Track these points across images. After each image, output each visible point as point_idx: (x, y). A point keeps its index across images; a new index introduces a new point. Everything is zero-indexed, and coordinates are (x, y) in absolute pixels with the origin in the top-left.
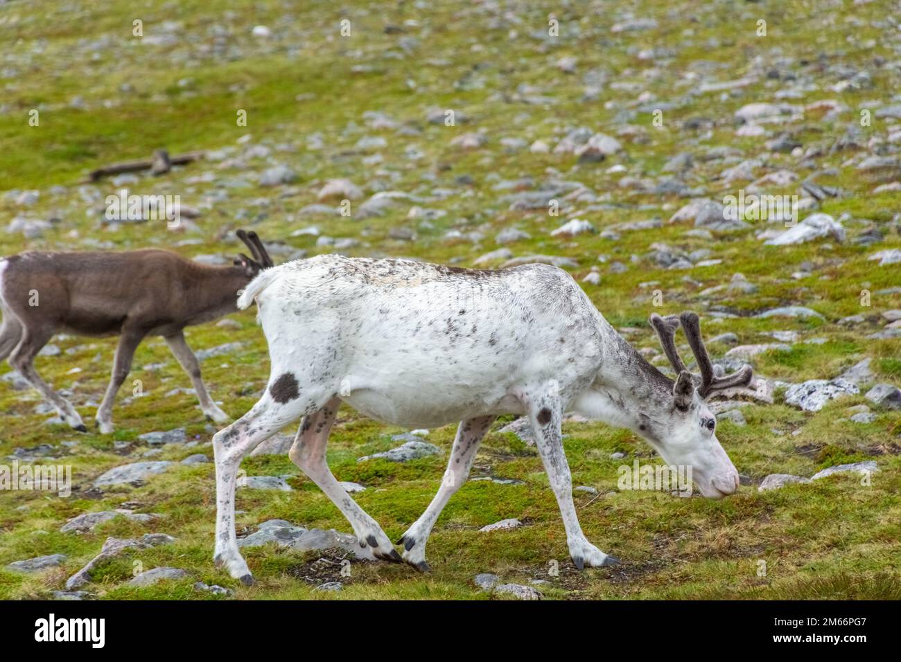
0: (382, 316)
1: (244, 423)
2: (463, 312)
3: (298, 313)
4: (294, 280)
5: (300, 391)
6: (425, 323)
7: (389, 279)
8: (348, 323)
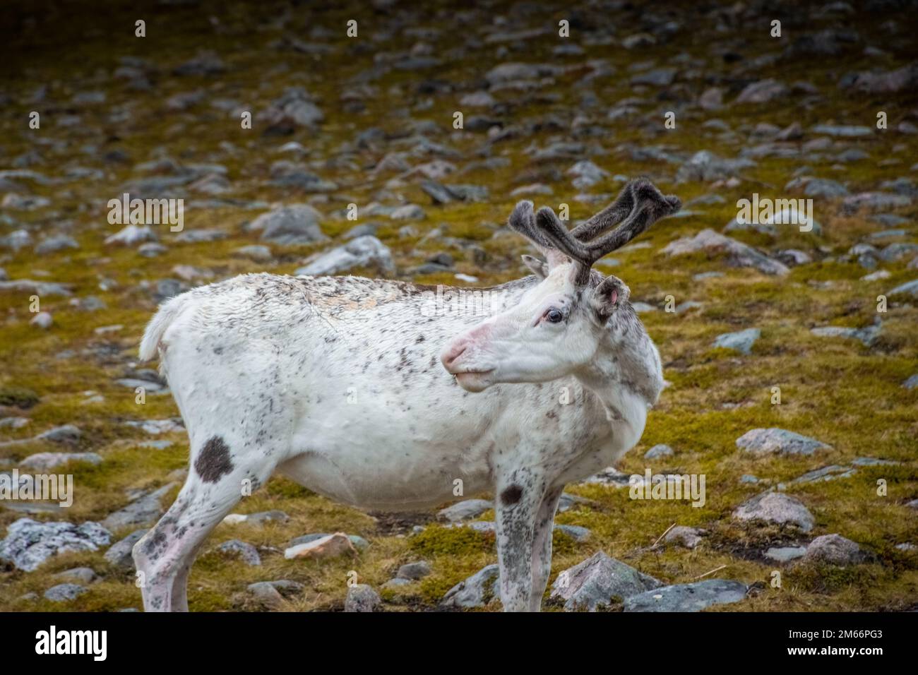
0: (328, 346)
1: (169, 521)
2: (421, 339)
3: (218, 351)
4: (209, 308)
5: (233, 461)
6: (375, 356)
7: (335, 301)
8: (285, 358)
